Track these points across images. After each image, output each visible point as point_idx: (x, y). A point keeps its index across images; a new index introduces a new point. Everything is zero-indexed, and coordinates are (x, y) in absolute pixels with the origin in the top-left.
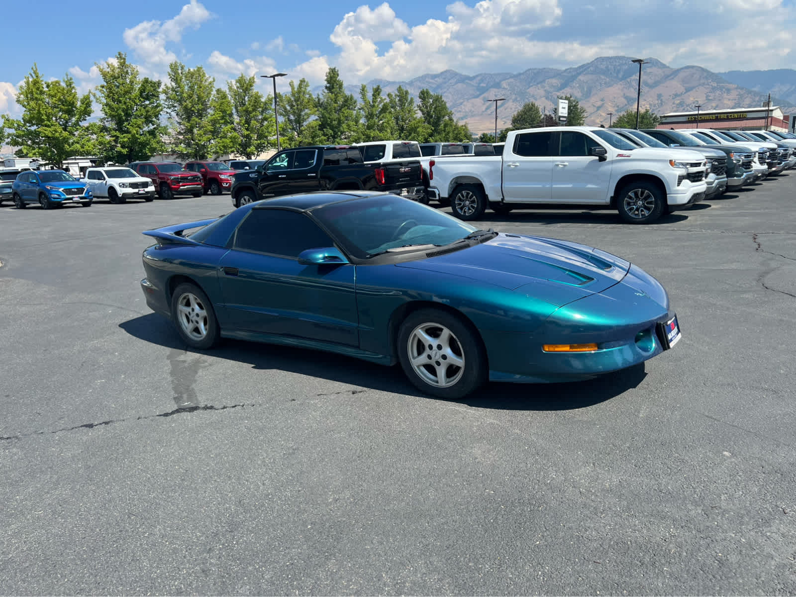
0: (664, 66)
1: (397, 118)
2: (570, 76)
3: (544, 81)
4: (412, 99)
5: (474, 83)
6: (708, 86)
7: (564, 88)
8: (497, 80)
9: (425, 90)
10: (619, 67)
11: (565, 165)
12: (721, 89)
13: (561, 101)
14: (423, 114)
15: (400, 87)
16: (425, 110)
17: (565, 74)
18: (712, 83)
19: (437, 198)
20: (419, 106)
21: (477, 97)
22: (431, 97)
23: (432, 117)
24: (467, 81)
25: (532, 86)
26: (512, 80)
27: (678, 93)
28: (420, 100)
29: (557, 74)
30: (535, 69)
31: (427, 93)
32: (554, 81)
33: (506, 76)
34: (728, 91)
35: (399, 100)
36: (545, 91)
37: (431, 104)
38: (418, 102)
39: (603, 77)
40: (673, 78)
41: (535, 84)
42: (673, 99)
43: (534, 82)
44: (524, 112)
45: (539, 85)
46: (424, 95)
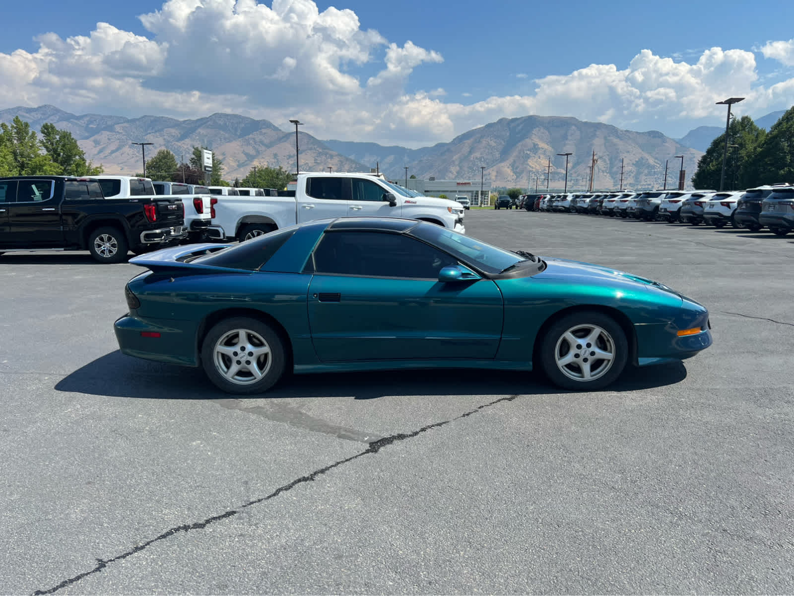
0: (276, 129)
1: (14, 153)
2: (189, 128)
3: (162, 130)
4: (33, 133)
5: (82, 122)
6: (314, 151)
7: (183, 140)
8: (109, 123)
9: (49, 124)
10: (236, 125)
11: (359, 209)
12: (326, 154)
13: (205, 151)
14: (49, 151)
15: (17, 118)
16: (50, 147)
17: (183, 125)
18: (318, 149)
19: (222, 237)
20: (42, 142)
21: (87, 138)
22: (58, 133)
23: (59, 155)
24: (72, 120)
25: (150, 133)
26: (125, 125)
27: (292, 155)
28: (43, 135)
29: (177, 124)
30: (152, 116)
31: (53, 128)
32: (174, 131)
33: (120, 120)
34: (332, 157)
35: (17, 133)
36: (164, 139)
37: (57, 141)
38: (40, 136)
39: (222, 132)
40: (285, 141)
41: (153, 131)
42: (288, 159)
43: (152, 129)
44: (158, 158)
45: (158, 134)
46: (48, 130)
